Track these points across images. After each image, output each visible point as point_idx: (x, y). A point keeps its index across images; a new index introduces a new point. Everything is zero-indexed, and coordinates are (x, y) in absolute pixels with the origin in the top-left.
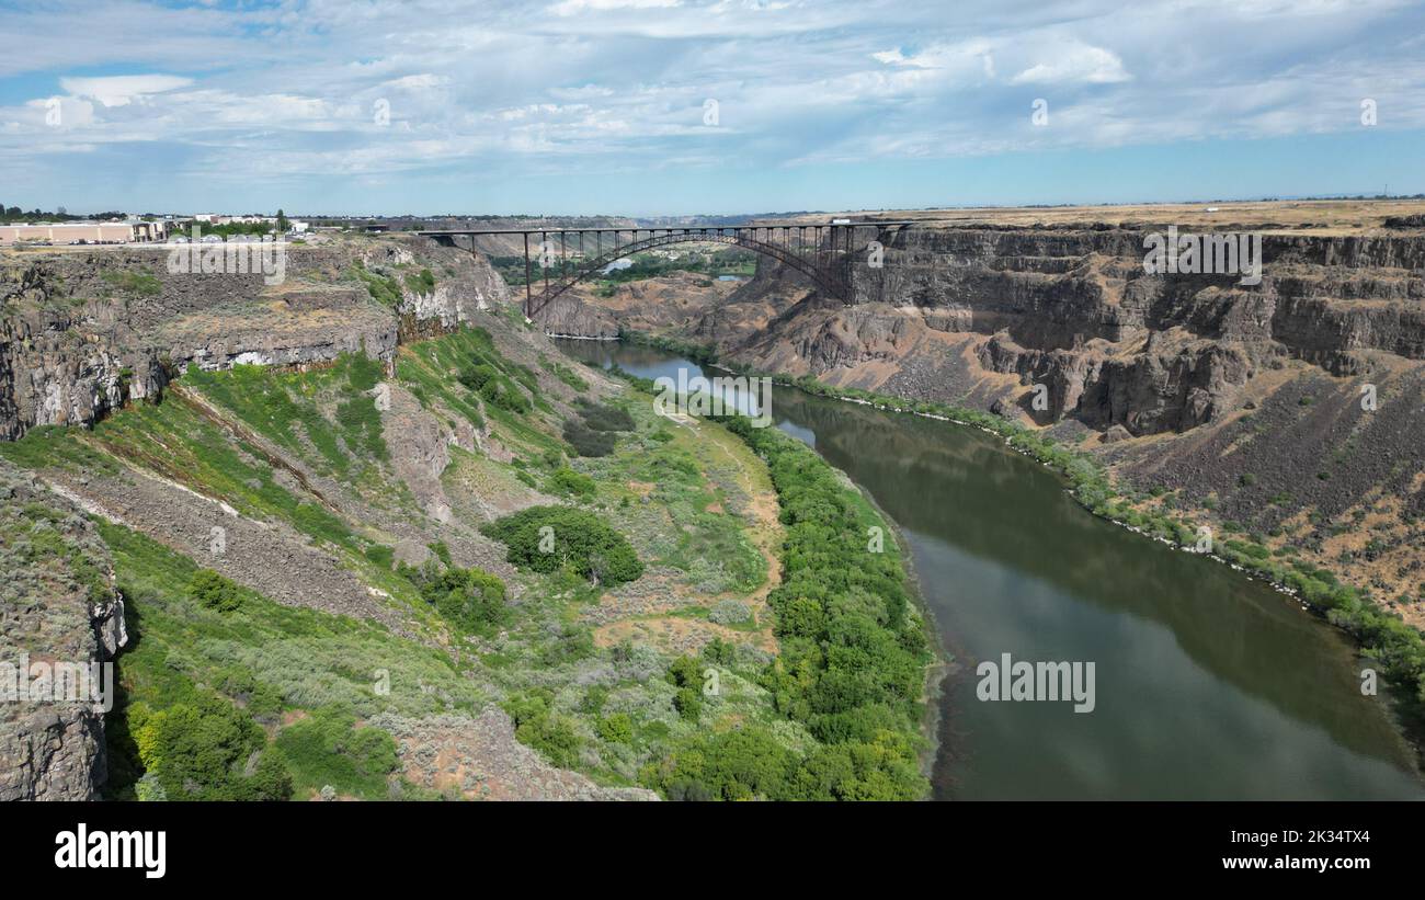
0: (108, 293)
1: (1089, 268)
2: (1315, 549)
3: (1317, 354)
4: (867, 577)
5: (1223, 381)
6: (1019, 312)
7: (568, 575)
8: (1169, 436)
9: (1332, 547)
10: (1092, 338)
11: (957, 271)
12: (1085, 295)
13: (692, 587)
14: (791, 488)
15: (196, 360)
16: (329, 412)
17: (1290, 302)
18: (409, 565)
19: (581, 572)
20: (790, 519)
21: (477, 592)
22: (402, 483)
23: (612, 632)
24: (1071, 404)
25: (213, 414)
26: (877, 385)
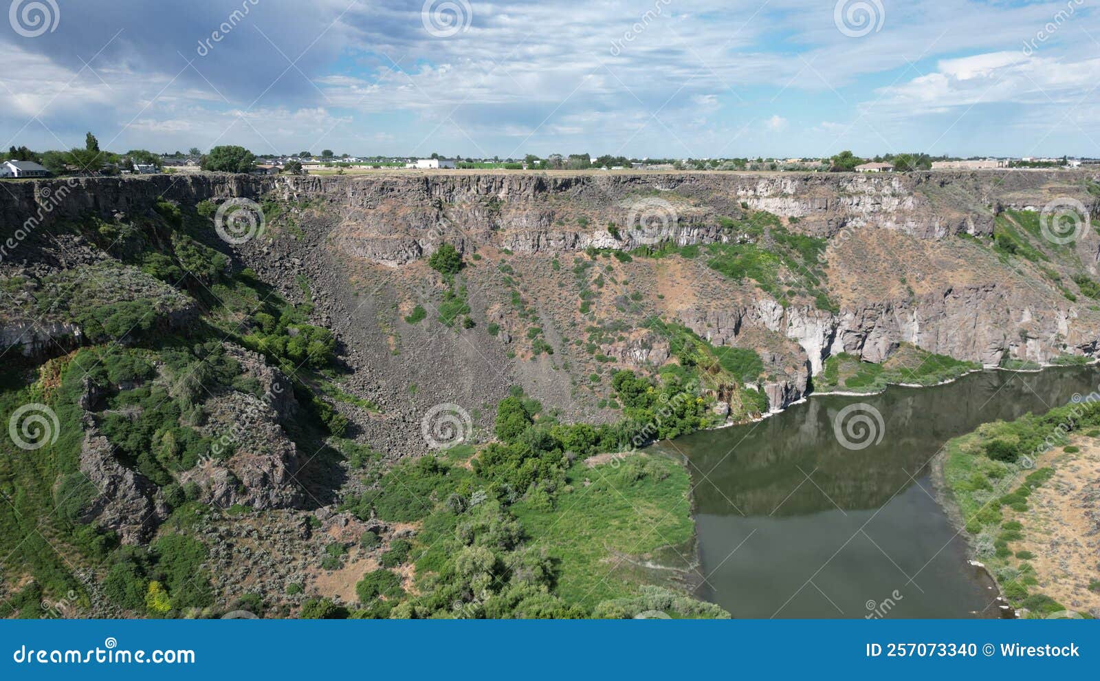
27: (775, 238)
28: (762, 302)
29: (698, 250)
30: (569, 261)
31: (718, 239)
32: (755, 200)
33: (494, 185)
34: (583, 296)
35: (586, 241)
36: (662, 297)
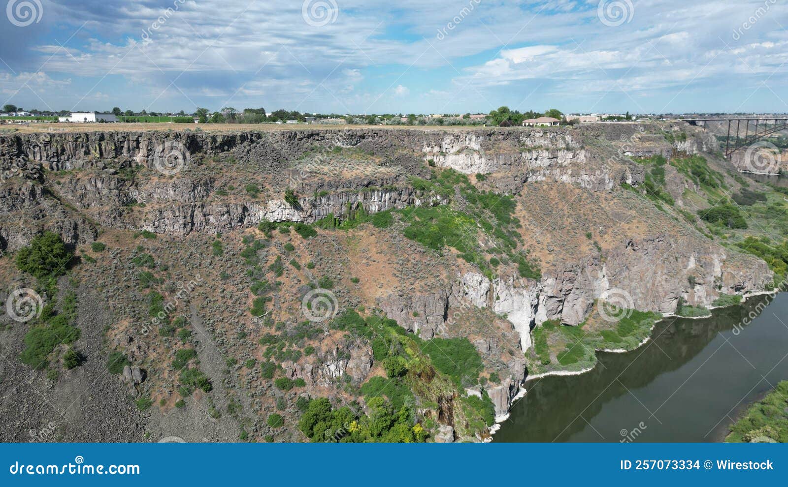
7: (720, 223)
16: (649, 171)
19: (725, 224)
27: (466, 199)
28: (468, 276)
29: (391, 218)
30: (237, 241)
31: (411, 202)
32: (442, 157)
33: (126, 145)
34: (255, 290)
35: (258, 214)
36: (356, 281)
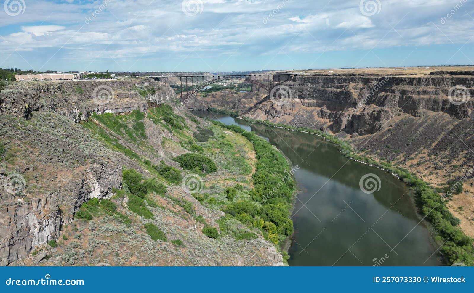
0: (75, 92)
1: (349, 87)
2: (404, 164)
3: (410, 111)
4: (279, 170)
5: (384, 119)
6: (329, 100)
7: (197, 170)
8: (369, 135)
9: (408, 163)
10: (349, 108)
11: (311, 88)
12: (348, 95)
13: (231, 174)
14: (259, 150)
15: (95, 111)
16: (130, 126)
17: (403, 96)
18: (155, 166)
19: (201, 170)
20: (259, 158)
21: (173, 172)
22: (151, 145)
23: (210, 183)
24: (343, 127)
25: (101, 126)
26: (287, 123)
